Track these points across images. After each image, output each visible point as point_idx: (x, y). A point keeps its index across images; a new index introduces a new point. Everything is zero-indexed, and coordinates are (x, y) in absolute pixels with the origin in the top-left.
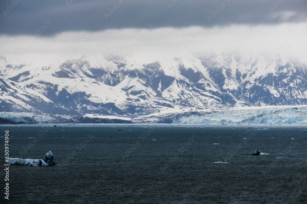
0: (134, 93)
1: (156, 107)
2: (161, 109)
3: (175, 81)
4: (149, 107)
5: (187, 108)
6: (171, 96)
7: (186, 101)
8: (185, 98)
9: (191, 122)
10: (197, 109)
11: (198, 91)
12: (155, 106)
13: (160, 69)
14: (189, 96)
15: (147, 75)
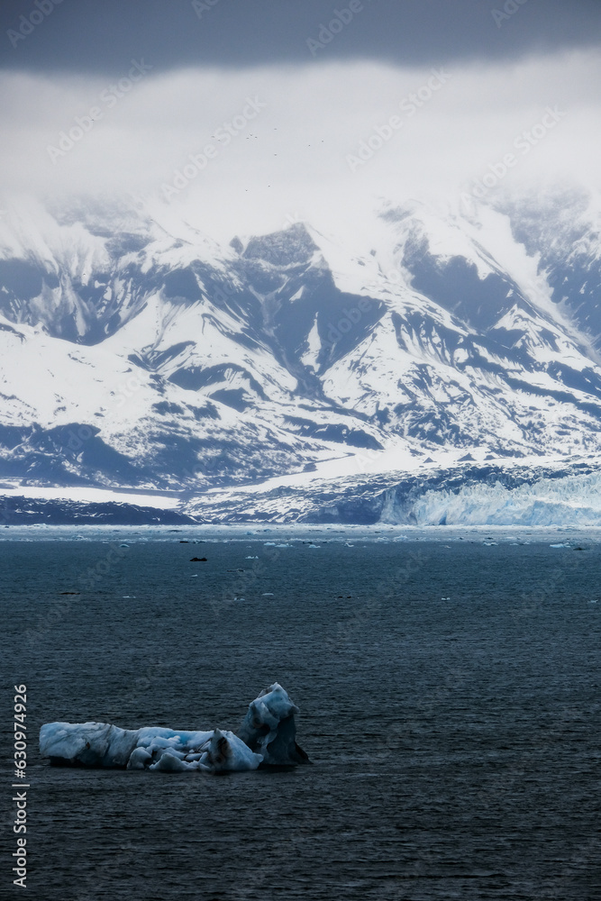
0: (190, 378)
1: (298, 446)
2: (320, 455)
3: (386, 321)
4: (260, 447)
5: (447, 451)
6: (369, 392)
7: (438, 417)
8: (436, 403)
9: (471, 517)
10: (494, 454)
11: (496, 369)
12: (289, 439)
13: (314, 260)
14: (455, 392)
15: (251, 289)
